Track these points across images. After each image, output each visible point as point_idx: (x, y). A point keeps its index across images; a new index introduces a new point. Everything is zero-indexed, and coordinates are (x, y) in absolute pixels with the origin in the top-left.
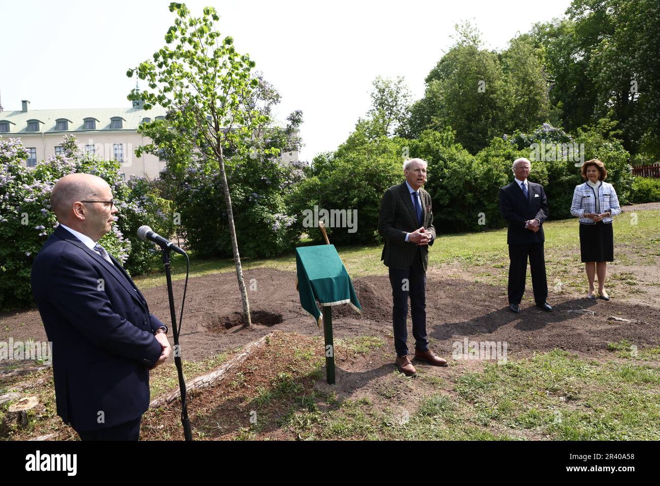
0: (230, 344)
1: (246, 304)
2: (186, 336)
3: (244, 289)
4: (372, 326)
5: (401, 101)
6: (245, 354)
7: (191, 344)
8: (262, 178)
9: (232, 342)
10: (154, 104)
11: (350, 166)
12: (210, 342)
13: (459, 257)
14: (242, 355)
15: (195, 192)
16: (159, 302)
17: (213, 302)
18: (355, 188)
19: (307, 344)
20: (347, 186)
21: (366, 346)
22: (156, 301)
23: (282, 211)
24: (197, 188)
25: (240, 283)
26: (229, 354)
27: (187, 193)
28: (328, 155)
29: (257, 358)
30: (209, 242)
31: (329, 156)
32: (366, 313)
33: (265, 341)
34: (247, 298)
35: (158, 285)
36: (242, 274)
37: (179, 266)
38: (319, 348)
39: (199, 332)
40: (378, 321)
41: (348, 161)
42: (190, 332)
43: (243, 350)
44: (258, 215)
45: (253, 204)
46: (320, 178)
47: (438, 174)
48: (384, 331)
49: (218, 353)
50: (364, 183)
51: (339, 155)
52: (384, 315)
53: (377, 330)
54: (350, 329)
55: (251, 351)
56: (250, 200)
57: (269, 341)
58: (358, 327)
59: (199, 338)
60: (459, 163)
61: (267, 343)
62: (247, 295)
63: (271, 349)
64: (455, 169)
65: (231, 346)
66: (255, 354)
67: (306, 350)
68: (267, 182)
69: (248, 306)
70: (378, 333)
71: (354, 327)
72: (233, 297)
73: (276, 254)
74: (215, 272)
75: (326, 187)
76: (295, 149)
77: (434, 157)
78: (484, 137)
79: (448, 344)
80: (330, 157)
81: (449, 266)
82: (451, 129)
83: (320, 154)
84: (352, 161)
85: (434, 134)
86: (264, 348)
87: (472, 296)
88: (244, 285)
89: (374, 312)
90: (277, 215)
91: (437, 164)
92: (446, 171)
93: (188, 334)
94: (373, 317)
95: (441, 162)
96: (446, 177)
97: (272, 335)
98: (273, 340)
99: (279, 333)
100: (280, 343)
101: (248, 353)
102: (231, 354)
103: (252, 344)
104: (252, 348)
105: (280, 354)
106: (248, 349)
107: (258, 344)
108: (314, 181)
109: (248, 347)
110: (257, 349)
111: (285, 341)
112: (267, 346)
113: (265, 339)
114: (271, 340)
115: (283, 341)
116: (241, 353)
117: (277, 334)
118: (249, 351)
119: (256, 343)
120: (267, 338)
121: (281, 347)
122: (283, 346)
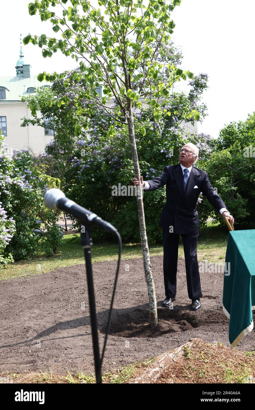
0: (135, 352)
1: (153, 301)
2: (80, 337)
3: (151, 281)
6: (157, 369)
7: (87, 349)
9: (137, 349)
10: (55, 51)
14: (154, 370)
15: (86, 168)
16: (47, 291)
17: (110, 295)
22: (43, 291)
24: (86, 164)
25: (147, 273)
26: (137, 367)
27: (77, 168)
29: (173, 376)
33: (183, 352)
34: (154, 293)
35: (45, 272)
36: (149, 263)
37: (67, 250)
42: (85, 333)
43: (155, 364)
46: (231, 152)
49: (122, 365)
55: (165, 366)
57: (188, 353)
61: (185, 356)
62: (154, 289)
63: (191, 364)
65: (137, 355)
66: (170, 370)
72: (132, 290)
86: (182, 363)
88: (152, 277)
93: (82, 335)
97: (191, 345)
98: (193, 352)
99: (199, 343)
100: (203, 357)
101: (162, 367)
102: (139, 368)
103: (166, 356)
104: (167, 361)
105: (204, 373)
106: (161, 362)
107: (174, 356)
108: (224, 155)
109: (162, 360)
110: (172, 363)
111: (209, 355)
112: (185, 360)
113: (182, 350)
114: (191, 352)
115: (205, 353)
116: (152, 367)
117: (197, 343)
118: (163, 365)
119: (171, 354)
120: (185, 349)
121: (204, 362)
122: (207, 362)
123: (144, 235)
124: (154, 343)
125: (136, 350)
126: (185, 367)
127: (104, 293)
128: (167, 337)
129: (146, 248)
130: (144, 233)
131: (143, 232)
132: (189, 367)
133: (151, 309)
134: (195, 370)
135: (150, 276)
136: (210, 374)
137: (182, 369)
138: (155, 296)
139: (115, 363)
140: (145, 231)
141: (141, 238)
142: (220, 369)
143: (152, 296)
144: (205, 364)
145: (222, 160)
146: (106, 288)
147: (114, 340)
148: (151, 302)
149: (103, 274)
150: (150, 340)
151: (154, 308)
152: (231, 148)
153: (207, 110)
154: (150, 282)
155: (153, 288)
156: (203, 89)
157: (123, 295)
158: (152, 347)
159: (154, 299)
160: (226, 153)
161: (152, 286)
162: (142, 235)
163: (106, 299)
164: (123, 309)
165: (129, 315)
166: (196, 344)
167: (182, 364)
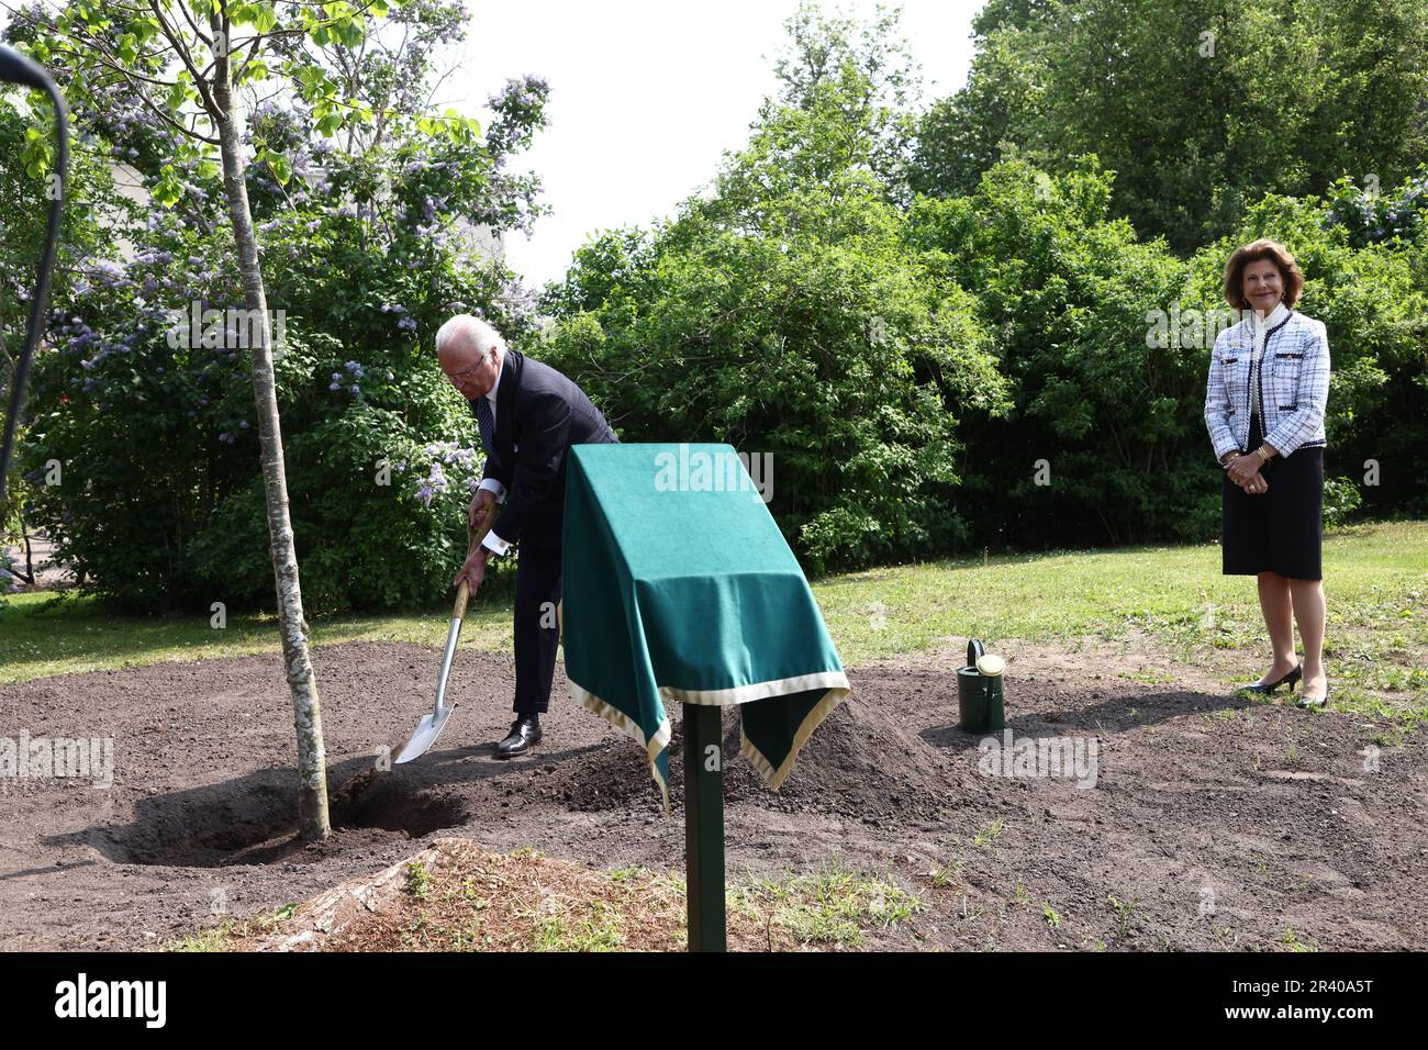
1: (312, 747)
3: (306, 681)
4: (851, 838)
5: (883, 99)
8: (386, 307)
11: (721, 280)
12: (143, 898)
13: (1143, 616)
17: (166, 749)
18: (737, 362)
19: (591, 899)
20: (709, 354)
21: (846, 916)
23: (456, 433)
25: (291, 653)
26: (233, 935)
28: (633, 243)
30: (157, 553)
31: (635, 246)
32: (820, 790)
33: (402, 882)
34: (317, 719)
36: (300, 618)
38: (641, 916)
39: (90, 863)
40: (875, 823)
41: (714, 259)
43: (299, 921)
44: (362, 442)
45: (344, 400)
46: (604, 321)
47: (1044, 327)
48: (911, 859)
50: (775, 342)
51: (681, 237)
52: (896, 801)
53: (878, 855)
54: (764, 846)
55: (335, 925)
56: (334, 386)
57: (420, 883)
58: (795, 841)
59: (93, 882)
60: (1130, 282)
61: (410, 891)
62: (317, 707)
63: (427, 915)
64: (1115, 302)
67: (585, 920)
68: (402, 324)
69: (321, 752)
70: (885, 864)
71: (779, 839)
72: (250, 732)
73: (425, 595)
74: (177, 655)
75: (625, 352)
76: (510, 215)
77: (1031, 262)
78: (1195, 217)
79: (1186, 922)
80: (641, 246)
81: (1112, 644)
82: (1097, 165)
83: (602, 233)
84: (729, 260)
85: (1032, 180)
86: (396, 913)
87: (1246, 746)
89: (855, 786)
90: (435, 448)
91: (1040, 288)
92: (1074, 312)
94: (850, 806)
95: (1055, 279)
96: (1073, 335)
97: (431, 859)
98: (438, 880)
99: (461, 851)
100: (470, 892)
101: (323, 931)
102: (240, 936)
103: (342, 893)
104: (342, 909)
105: (470, 940)
106: (322, 913)
107: (369, 892)
108: (582, 328)
109: (325, 906)
110: (363, 915)
111: (491, 886)
112: (410, 905)
113: (402, 874)
114: (431, 881)
115: (480, 882)
116: (289, 931)
117: (453, 853)
118: (329, 922)
119: (363, 888)
120: (411, 869)
121: (475, 908)
122: (484, 907)
123: (282, 522)
124: (308, 876)
125: (239, 899)
126: (406, 926)
127: (144, 744)
128: (358, 858)
129: (290, 568)
130: (281, 514)
131: (276, 512)
132: (420, 926)
133: (305, 777)
134: (441, 933)
135: (304, 661)
136: (490, 939)
137: (397, 932)
138: (318, 732)
139: (154, 935)
140: (286, 510)
141: (272, 532)
142: (523, 924)
143: (308, 731)
144: (475, 913)
145: (576, 345)
146: (155, 730)
147: (161, 878)
148: (304, 752)
149: (147, 693)
150: (295, 870)
151: (314, 771)
152: (605, 308)
153: (540, 191)
154: (301, 683)
155: (312, 702)
156: (530, 125)
157: (216, 747)
158: (300, 888)
159: (316, 741)
160: (588, 321)
161: (308, 695)
162: (274, 523)
163: (150, 763)
164: (209, 788)
165: (231, 805)
166: (450, 854)
167: (397, 918)
